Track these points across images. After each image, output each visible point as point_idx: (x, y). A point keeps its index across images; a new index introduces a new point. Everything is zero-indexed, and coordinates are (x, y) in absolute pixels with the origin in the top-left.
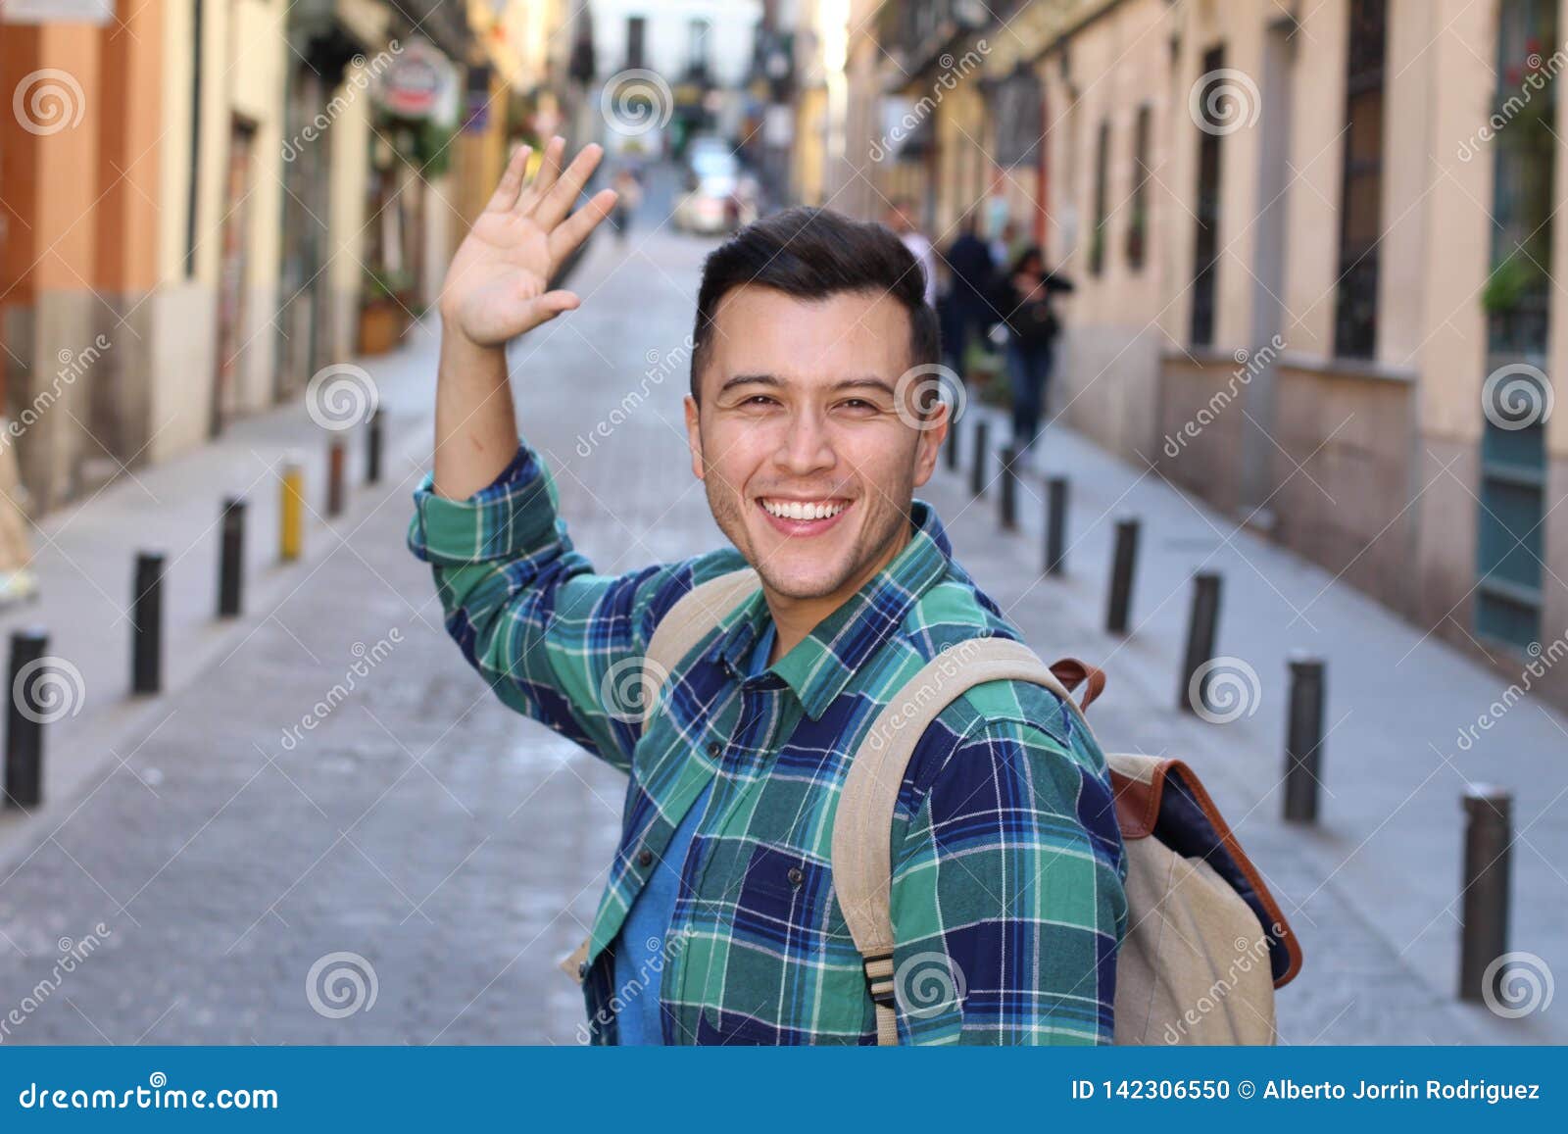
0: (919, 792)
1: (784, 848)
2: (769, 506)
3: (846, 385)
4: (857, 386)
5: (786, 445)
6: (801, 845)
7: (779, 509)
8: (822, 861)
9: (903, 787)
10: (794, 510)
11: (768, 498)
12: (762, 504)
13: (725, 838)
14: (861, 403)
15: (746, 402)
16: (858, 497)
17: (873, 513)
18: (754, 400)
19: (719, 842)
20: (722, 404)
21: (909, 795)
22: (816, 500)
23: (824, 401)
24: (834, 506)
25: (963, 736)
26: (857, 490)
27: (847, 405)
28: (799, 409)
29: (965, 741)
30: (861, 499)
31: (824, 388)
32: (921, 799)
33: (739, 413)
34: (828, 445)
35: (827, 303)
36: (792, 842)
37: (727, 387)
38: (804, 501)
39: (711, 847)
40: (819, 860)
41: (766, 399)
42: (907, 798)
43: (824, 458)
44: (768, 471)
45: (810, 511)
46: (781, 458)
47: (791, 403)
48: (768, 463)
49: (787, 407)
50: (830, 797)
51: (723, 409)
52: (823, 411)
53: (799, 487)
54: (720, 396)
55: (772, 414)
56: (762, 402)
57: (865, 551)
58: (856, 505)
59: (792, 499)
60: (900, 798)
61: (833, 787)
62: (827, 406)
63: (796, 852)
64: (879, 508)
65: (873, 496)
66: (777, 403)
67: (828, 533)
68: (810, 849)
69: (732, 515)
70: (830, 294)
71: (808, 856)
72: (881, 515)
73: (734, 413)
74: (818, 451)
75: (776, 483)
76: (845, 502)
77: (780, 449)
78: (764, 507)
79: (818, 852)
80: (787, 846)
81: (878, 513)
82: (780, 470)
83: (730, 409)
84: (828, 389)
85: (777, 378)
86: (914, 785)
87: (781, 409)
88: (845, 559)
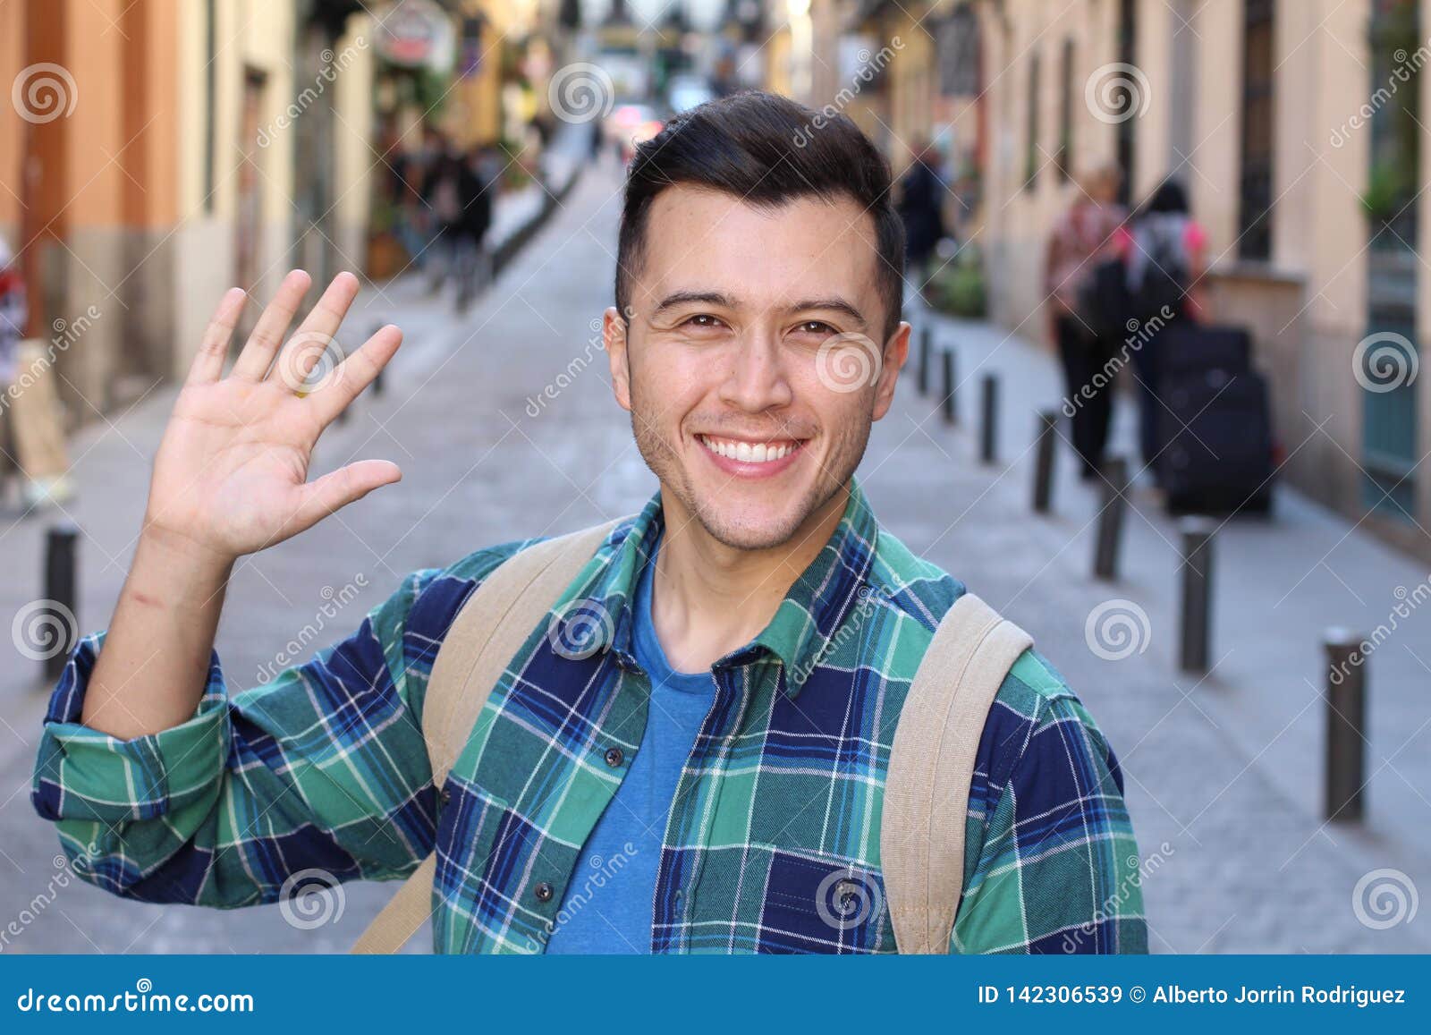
0: (997, 787)
1: (818, 856)
2: (713, 446)
3: (806, 306)
4: (818, 307)
5: (734, 376)
6: (842, 851)
7: (722, 448)
8: (873, 869)
9: (975, 780)
10: (742, 451)
11: (710, 436)
12: (702, 441)
13: (713, 848)
14: (821, 327)
15: (686, 323)
16: (815, 436)
17: (833, 455)
18: (695, 319)
19: (705, 853)
20: (658, 324)
21: (984, 790)
22: (768, 442)
23: (779, 324)
24: (787, 447)
25: (1034, 720)
26: (813, 429)
27: (803, 329)
28: (750, 334)
29: (1037, 725)
30: (819, 439)
31: (781, 309)
32: (998, 795)
33: (680, 336)
34: (782, 378)
35: (785, 210)
36: (829, 847)
37: (666, 304)
38: (752, 442)
39: (698, 859)
40: (869, 869)
41: (710, 319)
42: (981, 793)
43: (779, 394)
44: (710, 406)
45: (759, 453)
46: (728, 392)
47: (741, 327)
48: (712, 397)
49: (735, 331)
50: (870, 793)
51: (660, 330)
52: (777, 334)
53: (748, 427)
54: (655, 314)
55: (717, 338)
56: (704, 323)
57: (822, 496)
58: (812, 444)
59: (739, 439)
60: (972, 794)
61: (871, 781)
62: (782, 330)
63: (838, 860)
64: (840, 451)
65: (833, 437)
66: (724, 325)
67: (781, 475)
68: (855, 855)
69: (666, 453)
70: (788, 199)
71: (856, 865)
72: (842, 458)
73: (672, 335)
74: (773, 385)
75: (720, 421)
76: (799, 443)
77: (727, 380)
78: (706, 445)
79: (867, 859)
80: (821, 853)
81: (838, 455)
82: (726, 404)
83: (668, 331)
84: (786, 310)
85: (725, 295)
86: (989, 779)
87: (728, 332)
88: (800, 505)
